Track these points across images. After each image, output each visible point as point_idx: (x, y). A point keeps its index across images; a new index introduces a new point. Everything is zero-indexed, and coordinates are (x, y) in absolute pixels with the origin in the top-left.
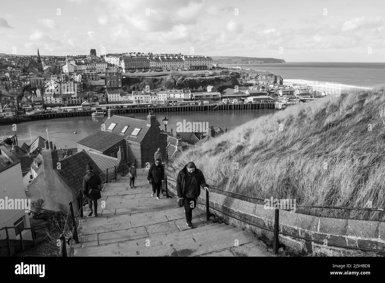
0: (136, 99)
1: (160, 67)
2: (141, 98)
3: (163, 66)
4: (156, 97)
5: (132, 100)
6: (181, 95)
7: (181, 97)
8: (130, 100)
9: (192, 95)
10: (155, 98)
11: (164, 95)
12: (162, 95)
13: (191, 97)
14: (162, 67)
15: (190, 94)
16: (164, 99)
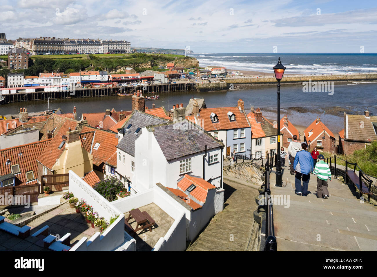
0: (43, 82)
1: (75, 50)
2: (50, 80)
3: (79, 48)
4: (68, 79)
5: (38, 83)
6: (96, 76)
7: (97, 78)
8: (36, 83)
9: (109, 77)
10: (66, 80)
11: (77, 77)
12: (75, 77)
13: (108, 79)
14: (77, 50)
15: (107, 76)
16: (77, 81)
